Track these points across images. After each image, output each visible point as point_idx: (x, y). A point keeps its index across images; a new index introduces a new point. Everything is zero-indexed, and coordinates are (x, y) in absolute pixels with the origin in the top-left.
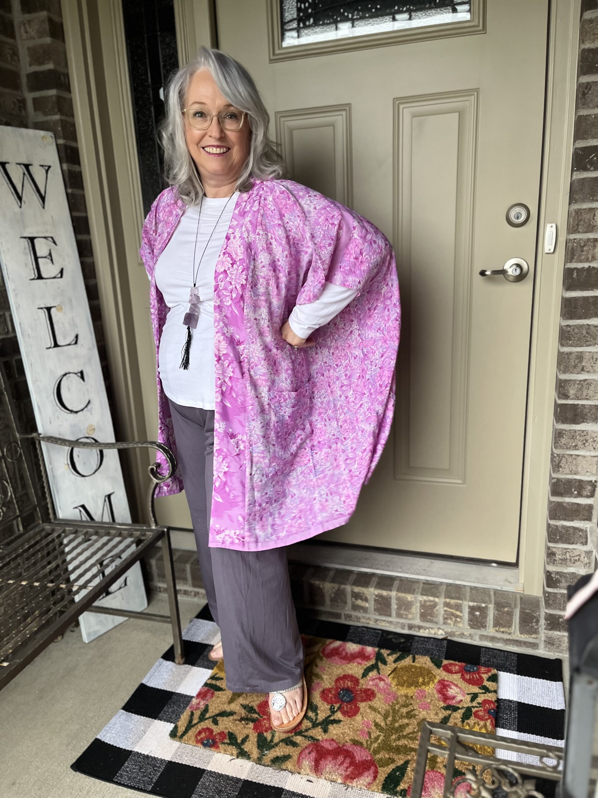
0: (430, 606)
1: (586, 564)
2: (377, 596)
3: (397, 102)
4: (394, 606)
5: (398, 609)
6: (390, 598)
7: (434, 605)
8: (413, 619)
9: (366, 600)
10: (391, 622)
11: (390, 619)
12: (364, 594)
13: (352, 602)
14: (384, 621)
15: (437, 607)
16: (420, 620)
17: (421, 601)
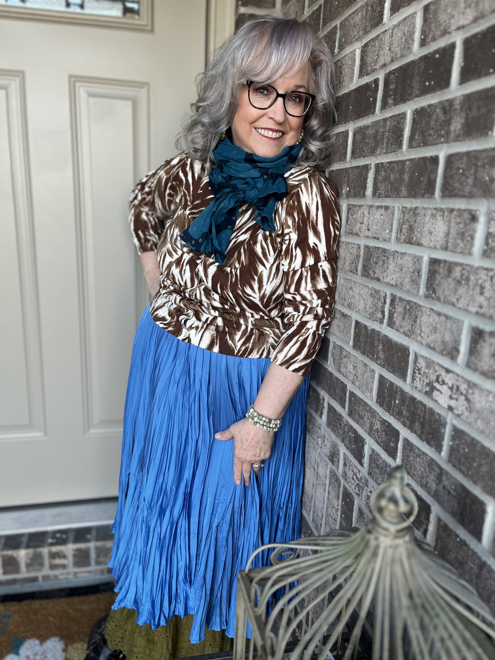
2: (75, 550)
3: (73, 80)
5: (96, 557)
6: (89, 549)
9: (64, 557)
11: (89, 568)
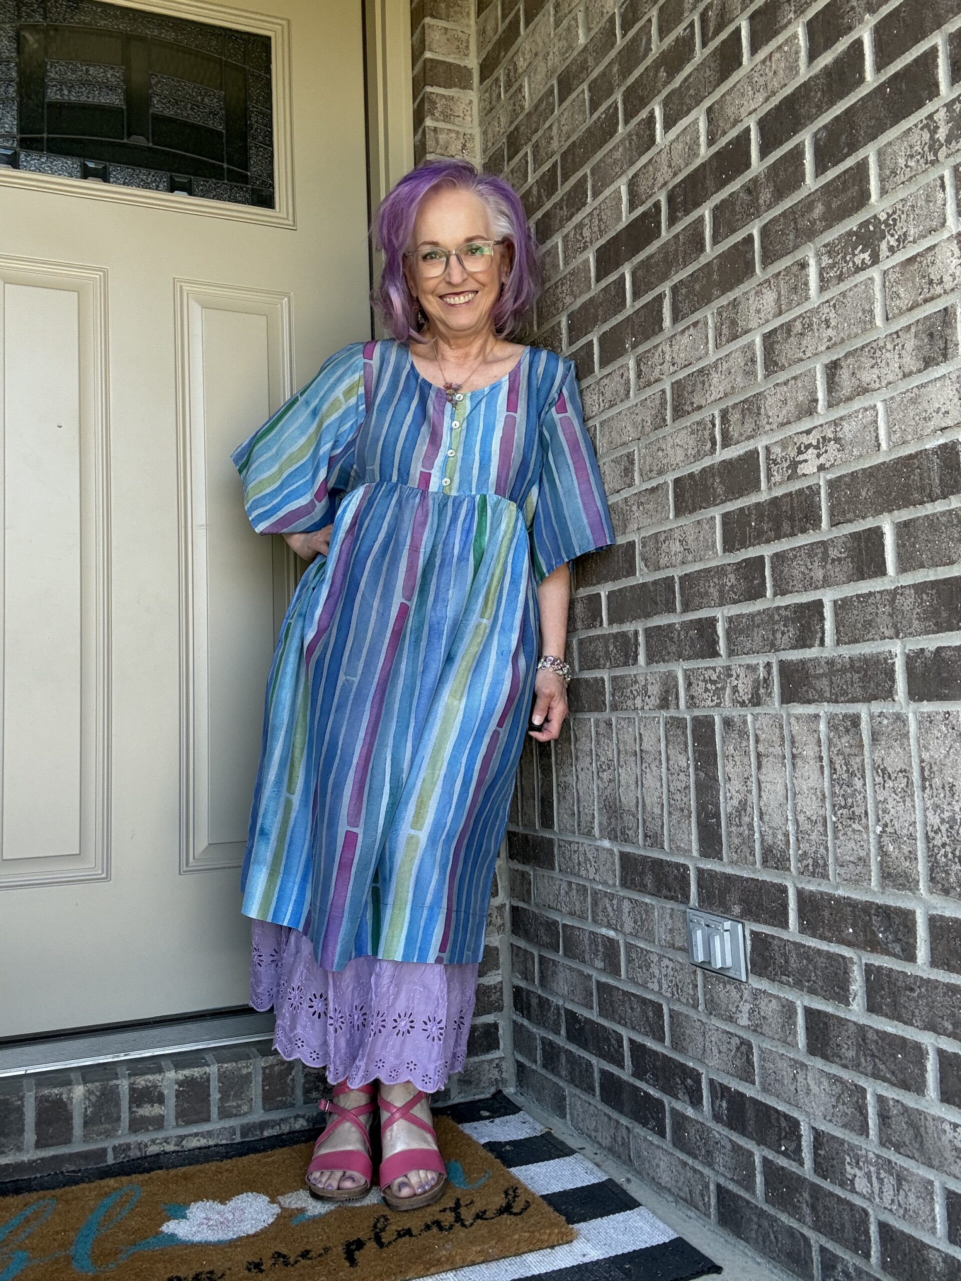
0: (280, 1073)
1: (500, 927)
2: (180, 1083)
3: (179, 284)
4: (215, 1096)
5: (220, 1099)
6: (208, 1080)
7: (287, 1069)
8: (251, 1111)
9: (161, 1099)
10: (209, 1134)
11: (206, 1127)
12: (156, 1087)
13: (131, 1112)
14: (196, 1135)
15: (293, 1073)
16: (264, 1108)
17: (264, 1069)
